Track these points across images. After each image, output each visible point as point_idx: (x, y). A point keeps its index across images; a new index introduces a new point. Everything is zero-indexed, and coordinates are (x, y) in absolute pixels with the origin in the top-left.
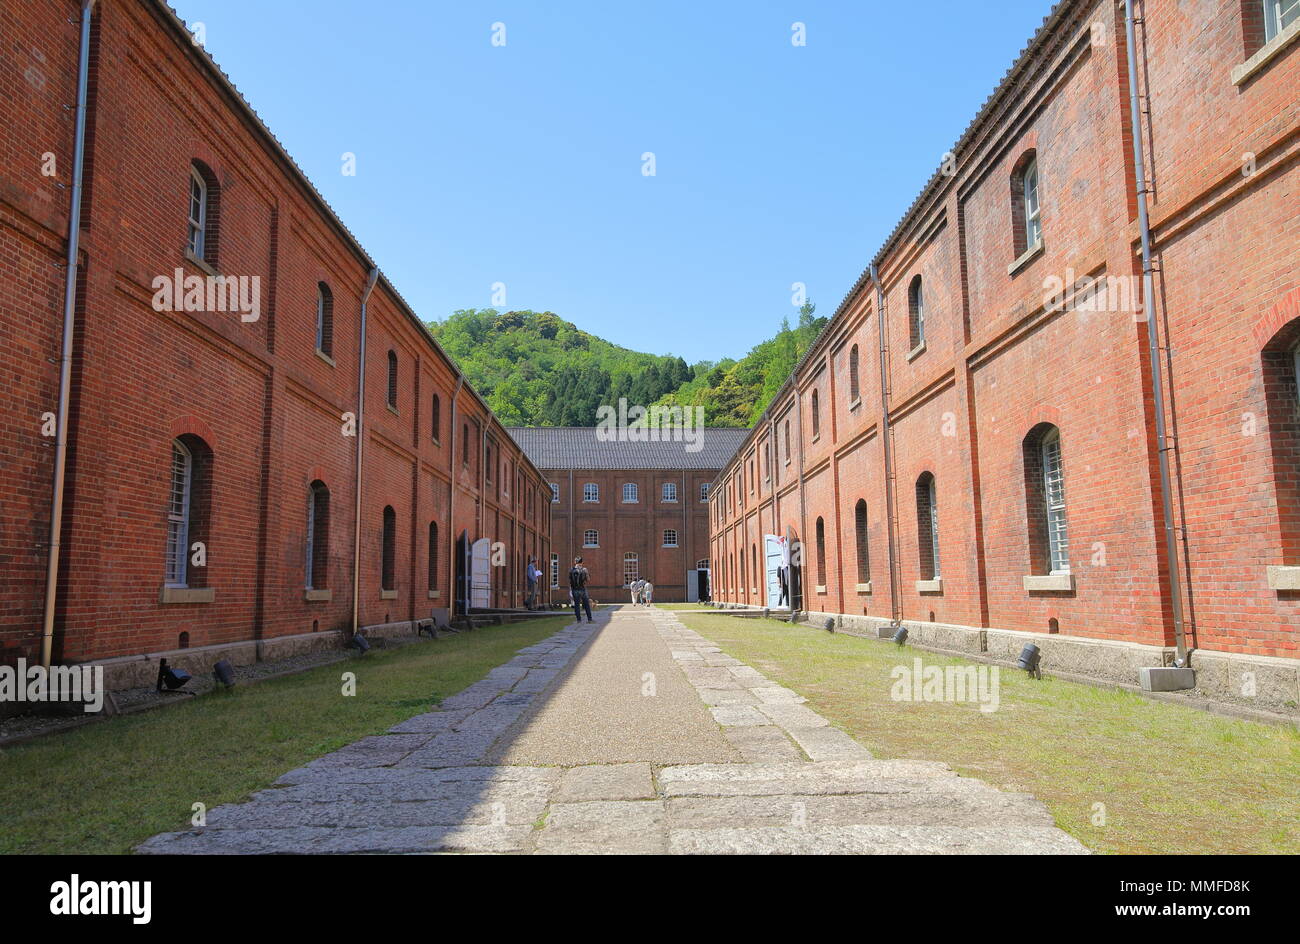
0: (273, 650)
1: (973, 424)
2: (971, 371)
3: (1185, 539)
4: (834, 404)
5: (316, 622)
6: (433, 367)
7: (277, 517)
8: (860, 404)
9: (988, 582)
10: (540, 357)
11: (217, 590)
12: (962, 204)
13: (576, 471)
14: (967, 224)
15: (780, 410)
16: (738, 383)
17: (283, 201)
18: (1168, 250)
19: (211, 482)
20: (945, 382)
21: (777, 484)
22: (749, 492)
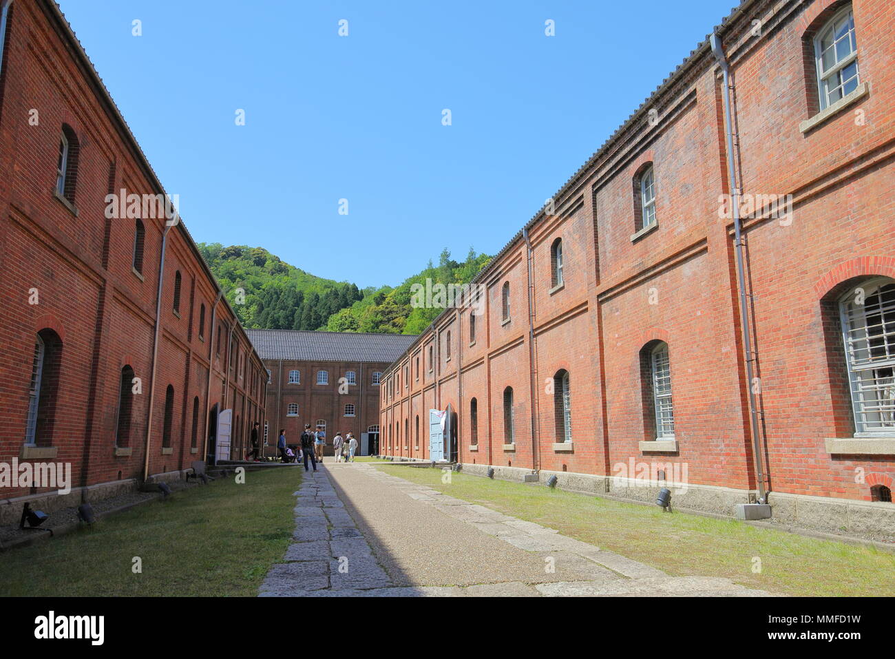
0: (94, 494)
1: (601, 338)
2: (600, 303)
3: (763, 419)
4: (488, 321)
5: (120, 472)
6: (203, 284)
7: (101, 392)
8: (510, 322)
9: (610, 445)
10: (252, 278)
11: (59, 449)
12: (595, 193)
13: (284, 361)
14: (599, 208)
15: (444, 323)
16: (395, 303)
17: (120, 159)
18: (752, 232)
19: (60, 365)
20: (581, 309)
21: (439, 375)
22: (415, 379)
